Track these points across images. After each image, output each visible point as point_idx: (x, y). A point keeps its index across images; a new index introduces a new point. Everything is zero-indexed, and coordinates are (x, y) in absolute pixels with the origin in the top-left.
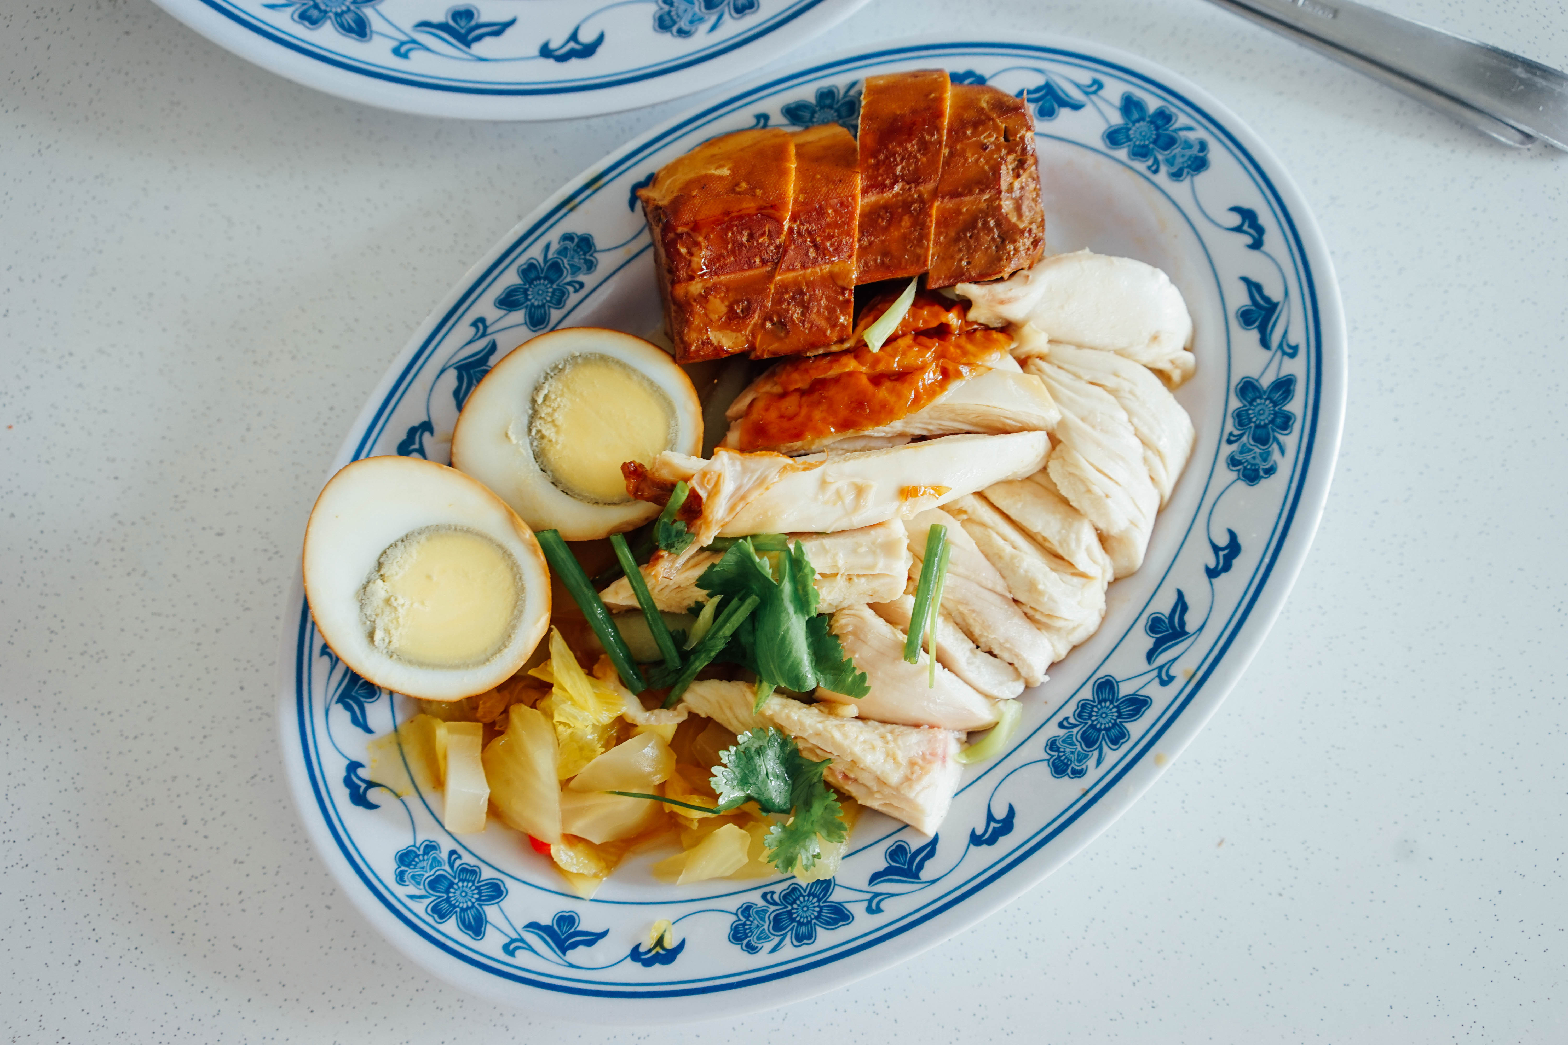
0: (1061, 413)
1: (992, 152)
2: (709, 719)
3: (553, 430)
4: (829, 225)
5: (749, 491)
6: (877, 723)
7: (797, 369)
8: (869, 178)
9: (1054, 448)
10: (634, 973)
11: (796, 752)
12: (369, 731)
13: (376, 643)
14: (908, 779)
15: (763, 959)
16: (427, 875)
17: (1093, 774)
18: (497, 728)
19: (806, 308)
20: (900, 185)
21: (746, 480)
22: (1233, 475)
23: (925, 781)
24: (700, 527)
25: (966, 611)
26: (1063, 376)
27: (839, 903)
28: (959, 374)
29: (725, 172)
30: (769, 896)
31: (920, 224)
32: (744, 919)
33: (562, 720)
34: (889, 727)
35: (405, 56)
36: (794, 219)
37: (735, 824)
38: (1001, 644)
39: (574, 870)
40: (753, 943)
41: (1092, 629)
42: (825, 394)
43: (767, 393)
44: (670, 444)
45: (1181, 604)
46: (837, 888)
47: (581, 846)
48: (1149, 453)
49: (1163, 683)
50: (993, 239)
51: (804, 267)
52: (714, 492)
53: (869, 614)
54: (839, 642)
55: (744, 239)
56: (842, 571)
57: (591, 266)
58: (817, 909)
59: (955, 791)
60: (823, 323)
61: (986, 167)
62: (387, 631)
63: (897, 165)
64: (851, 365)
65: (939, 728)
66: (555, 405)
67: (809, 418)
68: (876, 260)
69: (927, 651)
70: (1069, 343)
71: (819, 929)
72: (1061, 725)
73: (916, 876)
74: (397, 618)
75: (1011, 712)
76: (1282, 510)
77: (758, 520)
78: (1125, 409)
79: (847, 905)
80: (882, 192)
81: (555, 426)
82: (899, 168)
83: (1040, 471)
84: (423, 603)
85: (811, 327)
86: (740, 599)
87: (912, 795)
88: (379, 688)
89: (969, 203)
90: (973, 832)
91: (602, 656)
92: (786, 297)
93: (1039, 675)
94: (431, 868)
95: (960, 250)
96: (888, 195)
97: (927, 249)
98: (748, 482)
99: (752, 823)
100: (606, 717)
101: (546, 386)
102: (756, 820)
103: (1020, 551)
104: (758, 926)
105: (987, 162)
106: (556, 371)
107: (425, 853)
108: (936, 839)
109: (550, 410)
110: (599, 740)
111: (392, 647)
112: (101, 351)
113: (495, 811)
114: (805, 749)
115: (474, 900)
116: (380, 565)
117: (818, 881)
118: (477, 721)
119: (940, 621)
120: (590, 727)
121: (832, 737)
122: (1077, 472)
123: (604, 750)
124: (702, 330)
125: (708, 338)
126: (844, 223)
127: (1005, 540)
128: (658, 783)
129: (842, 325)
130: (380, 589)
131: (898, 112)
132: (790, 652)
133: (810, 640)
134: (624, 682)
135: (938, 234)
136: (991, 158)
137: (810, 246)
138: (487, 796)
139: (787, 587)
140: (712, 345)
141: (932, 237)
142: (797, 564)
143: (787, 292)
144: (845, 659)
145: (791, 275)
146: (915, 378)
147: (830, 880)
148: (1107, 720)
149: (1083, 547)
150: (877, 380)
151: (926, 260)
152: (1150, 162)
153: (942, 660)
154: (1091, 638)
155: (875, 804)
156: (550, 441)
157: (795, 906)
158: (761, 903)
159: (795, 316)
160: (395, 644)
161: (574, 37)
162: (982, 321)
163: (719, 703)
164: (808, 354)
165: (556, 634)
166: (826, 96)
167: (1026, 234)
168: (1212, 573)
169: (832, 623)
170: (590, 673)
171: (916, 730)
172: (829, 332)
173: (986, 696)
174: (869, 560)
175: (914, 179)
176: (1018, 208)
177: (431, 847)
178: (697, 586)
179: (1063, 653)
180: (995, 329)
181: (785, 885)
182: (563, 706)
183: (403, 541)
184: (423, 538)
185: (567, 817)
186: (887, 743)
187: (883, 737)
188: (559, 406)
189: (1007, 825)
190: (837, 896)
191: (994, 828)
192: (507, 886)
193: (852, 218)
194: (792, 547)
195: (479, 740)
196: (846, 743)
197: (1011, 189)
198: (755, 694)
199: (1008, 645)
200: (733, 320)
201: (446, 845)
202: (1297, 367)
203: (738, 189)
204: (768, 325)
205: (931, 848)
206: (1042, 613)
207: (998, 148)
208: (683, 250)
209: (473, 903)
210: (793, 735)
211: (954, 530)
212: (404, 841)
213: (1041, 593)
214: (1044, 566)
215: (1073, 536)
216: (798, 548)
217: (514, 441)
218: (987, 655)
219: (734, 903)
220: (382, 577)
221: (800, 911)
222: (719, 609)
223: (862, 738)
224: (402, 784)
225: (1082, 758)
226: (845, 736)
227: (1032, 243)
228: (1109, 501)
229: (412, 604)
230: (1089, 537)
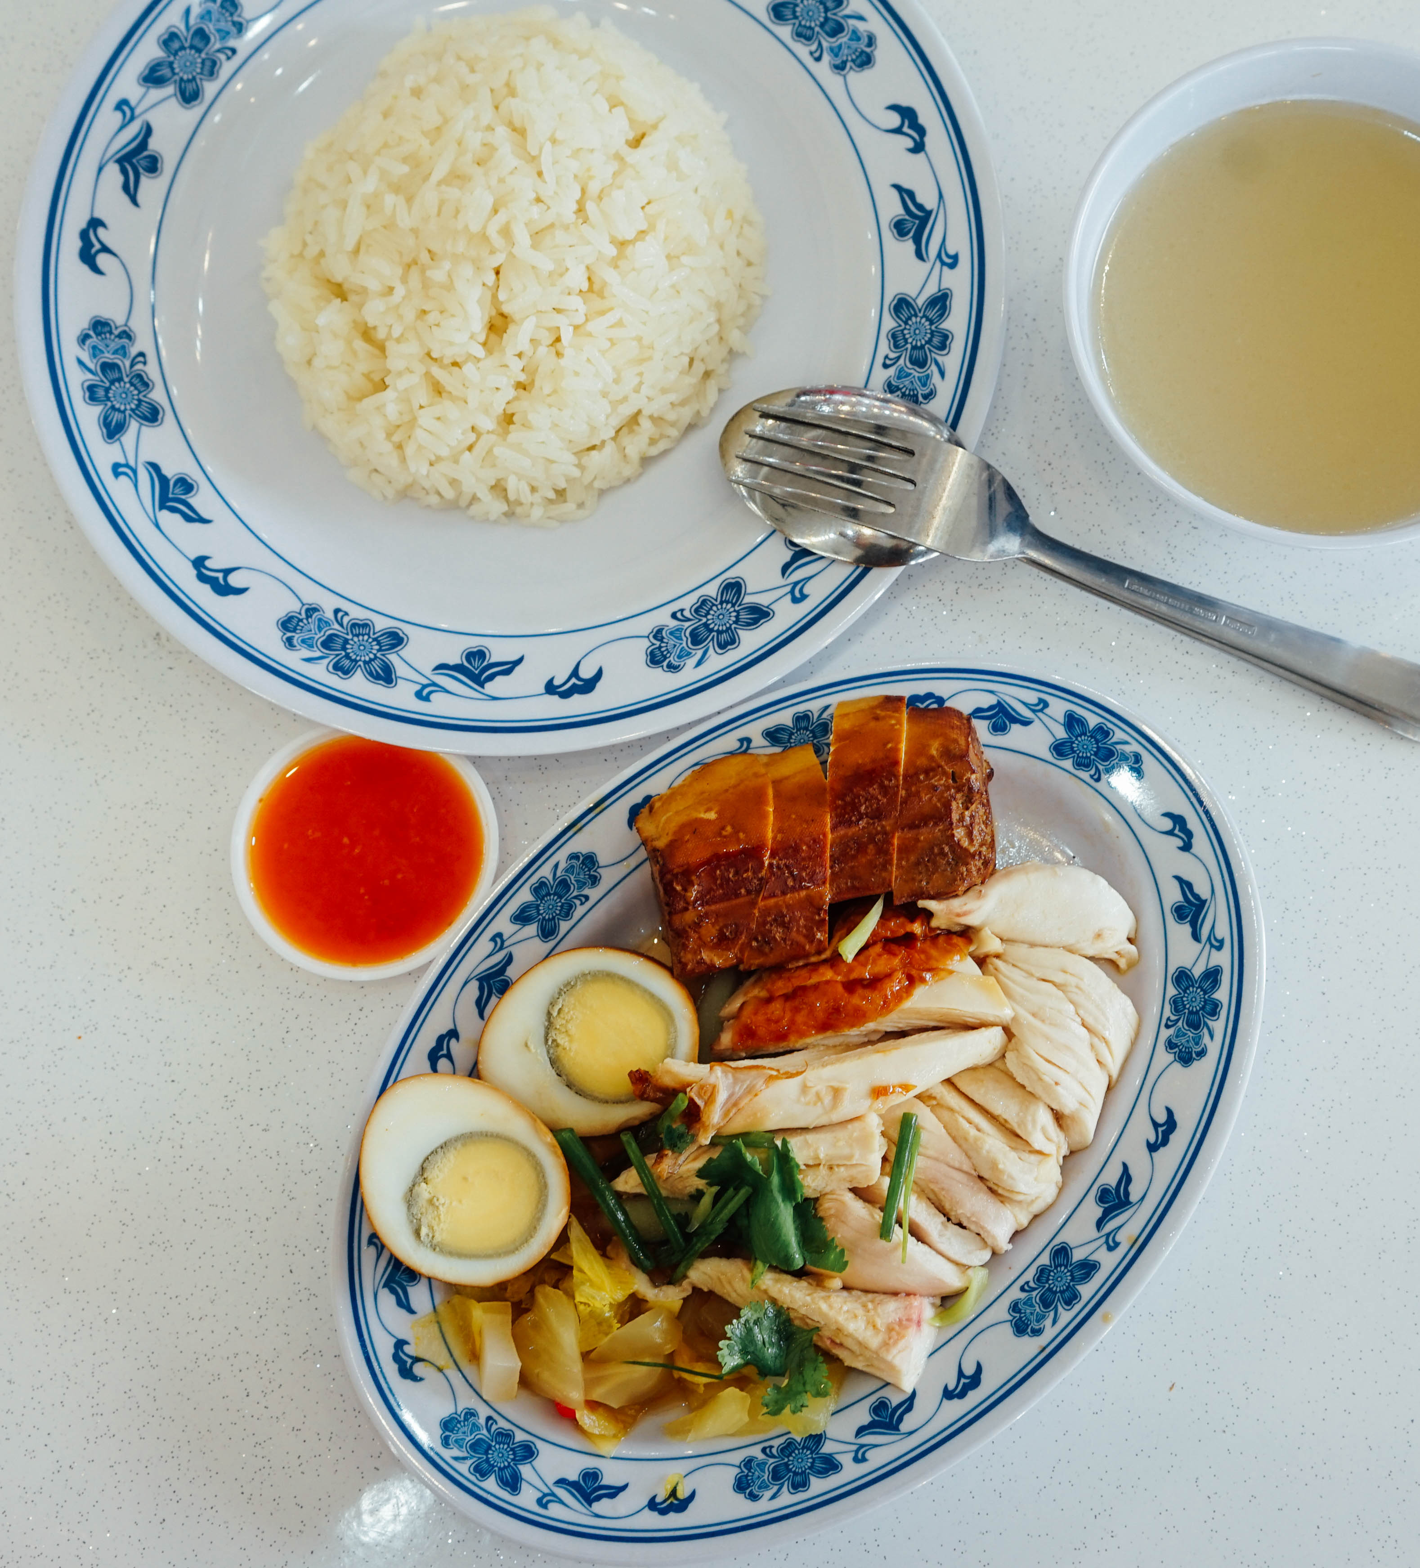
0: (1014, 1010)
1: (943, 792)
2: (711, 1293)
3: (567, 1039)
4: (804, 859)
5: (740, 1098)
6: (859, 1293)
7: (780, 978)
8: (837, 816)
9: (1010, 1040)
10: (652, 1521)
11: (789, 1321)
12: (412, 1311)
13: (422, 1239)
14: (886, 1345)
15: (764, 1505)
16: (468, 1439)
17: (1050, 1332)
18: (523, 1306)
19: (786, 926)
20: (865, 820)
21: (737, 1089)
22: (1171, 1057)
23: (902, 1344)
24: (699, 1130)
25: (936, 1189)
26: (1016, 974)
27: (830, 1455)
28: (923, 980)
29: (712, 816)
30: (768, 1450)
31: (883, 850)
32: (746, 1471)
33: (583, 1300)
34: (870, 1296)
35: (427, 699)
36: (773, 856)
37: (736, 1387)
38: (968, 1218)
39: (596, 1431)
40: (755, 1492)
41: (1050, 1200)
42: (806, 1000)
43: (755, 997)
44: (670, 1052)
45: (1126, 1176)
46: (827, 1441)
47: (601, 1410)
48: (1096, 1041)
49: (1110, 1249)
50: (949, 863)
51: (784, 893)
52: (710, 1100)
53: (849, 1197)
54: (824, 1223)
55: (731, 876)
56: (823, 1163)
57: (595, 881)
58: (810, 1460)
59: (931, 1351)
60: (801, 939)
61: (939, 805)
62: (431, 1228)
63: (861, 805)
64: (828, 974)
65: (915, 1295)
66: (568, 1017)
67: (792, 1022)
68: (847, 883)
69: (901, 1226)
70: (1023, 942)
71: (812, 1478)
72: (1022, 1289)
73: (897, 1429)
74: (439, 1216)
75: (978, 1277)
76: (1211, 1090)
77: (749, 1120)
78: (1072, 1002)
79: (836, 1456)
80: (850, 826)
81: (569, 1036)
82: (863, 808)
83: (1000, 1058)
84: (460, 1201)
85: (792, 944)
86: (735, 1189)
87: (889, 1358)
88: (420, 1275)
89: (927, 834)
90: (946, 1387)
91: (615, 1238)
92: (769, 919)
93: (1003, 1244)
94: (471, 1433)
95: (920, 873)
96: (854, 829)
97: (892, 873)
98: (739, 1090)
99: (752, 1385)
100: (620, 1295)
101: (560, 1000)
102: (755, 1383)
103: (984, 1133)
104: (759, 1477)
105: (939, 800)
106: (569, 988)
107: (466, 1419)
108: (914, 1394)
109: (564, 1022)
110: (615, 1317)
111: (435, 1241)
112: (155, 964)
113: (526, 1382)
114: (796, 1318)
115: (509, 1460)
116: (423, 1169)
117: (811, 1436)
118: (506, 1300)
119: (913, 1199)
120: (608, 1306)
121: (820, 1308)
122: (1029, 1063)
123: (619, 1325)
124: (696, 952)
125: (702, 959)
126: (817, 856)
127: (970, 1123)
128: (667, 1353)
129: (820, 941)
130: (424, 1191)
131: (860, 762)
132: (780, 1236)
133: (798, 1222)
134: (636, 1262)
135: (900, 859)
136: (942, 797)
137: (788, 877)
138: (519, 1369)
139: (775, 1179)
140: (705, 963)
141: (895, 862)
142: (784, 1159)
143: (769, 915)
144: (829, 1239)
145: (772, 901)
146: (884, 986)
147: (821, 1434)
148: (1062, 1284)
149: (1039, 1127)
150: (851, 986)
151: (890, 881)
152: (1092, 772)
153: (916, 1233)
154: (1050, 1207)
155: (859, 1365)
156: (564, 1049)
157: (791, 1458)
158: (761, 1456)
159: (777, 936)
160: (438, 1238)
161: (575, 673)
162: (943, 927)
163: (719, 1279)
164: (790, 966)
165: (575, 1222)
166: (802, 719)
167: (977, 857)
168: (1152, 1148)
169: (817, 1206)
170: (604, 1255)
171: (894, 1298)
172: (807, 947)
173: (957, 1264)
174: (846, 1151)
175: (877, 815)
176: (970, 835)
177: (471, 1414)
178: (698, 1176)
179: (1025, 1223)
180: (955, 933)
181: (782, 1440)
182: (582, 1288)
183: (442, 1148)
184: (459, 1145)
185: (589, 1385)
186: (868, 1311)
187: (864, 1306)
188: (572, 1018)
189: (975, 1381)
190: (828, 1448)
191: (964, 1384)
192: (538, 1447)
193: (823, 852)
194: (779, 1143)
195: (510, 1318)
196: (832, 1313)
197: (962, 819)
198: (751, 1270)
199: (974, 1219)
200: (722, 942)
201: (484, 1412)
202: (1223, 959)
203: (724, 833)
204: (754, 944)
205: (909, 1402)
206: (1004, 1189)
207: (948, 788)
208: (679, 888)
209: (509, 1463)
210: (785, 1306)
211: (925, 1117)
212: (446, 1410)
213: (1001, 1172)
214: (1005, 1146)
215: (1029, 1118)
216: (785, 1142)
217: (533, 1050)
218: (957, 1227)
219: (738, 1457)
220: (426, 1181)
221: (796, 1463)
222: (717, 1198)
223: (845, 1308)
224: (443, 1359)
225: (1040, 1318)
226: (831, 1307)
227: (983, 864)
228: (1059, 1088)
229: (451, 1203)
230: (1045, 1118)
